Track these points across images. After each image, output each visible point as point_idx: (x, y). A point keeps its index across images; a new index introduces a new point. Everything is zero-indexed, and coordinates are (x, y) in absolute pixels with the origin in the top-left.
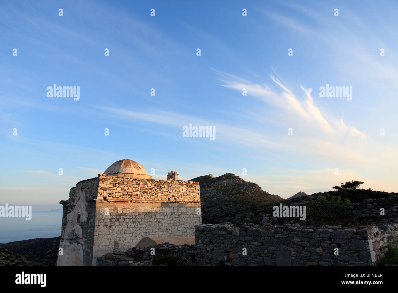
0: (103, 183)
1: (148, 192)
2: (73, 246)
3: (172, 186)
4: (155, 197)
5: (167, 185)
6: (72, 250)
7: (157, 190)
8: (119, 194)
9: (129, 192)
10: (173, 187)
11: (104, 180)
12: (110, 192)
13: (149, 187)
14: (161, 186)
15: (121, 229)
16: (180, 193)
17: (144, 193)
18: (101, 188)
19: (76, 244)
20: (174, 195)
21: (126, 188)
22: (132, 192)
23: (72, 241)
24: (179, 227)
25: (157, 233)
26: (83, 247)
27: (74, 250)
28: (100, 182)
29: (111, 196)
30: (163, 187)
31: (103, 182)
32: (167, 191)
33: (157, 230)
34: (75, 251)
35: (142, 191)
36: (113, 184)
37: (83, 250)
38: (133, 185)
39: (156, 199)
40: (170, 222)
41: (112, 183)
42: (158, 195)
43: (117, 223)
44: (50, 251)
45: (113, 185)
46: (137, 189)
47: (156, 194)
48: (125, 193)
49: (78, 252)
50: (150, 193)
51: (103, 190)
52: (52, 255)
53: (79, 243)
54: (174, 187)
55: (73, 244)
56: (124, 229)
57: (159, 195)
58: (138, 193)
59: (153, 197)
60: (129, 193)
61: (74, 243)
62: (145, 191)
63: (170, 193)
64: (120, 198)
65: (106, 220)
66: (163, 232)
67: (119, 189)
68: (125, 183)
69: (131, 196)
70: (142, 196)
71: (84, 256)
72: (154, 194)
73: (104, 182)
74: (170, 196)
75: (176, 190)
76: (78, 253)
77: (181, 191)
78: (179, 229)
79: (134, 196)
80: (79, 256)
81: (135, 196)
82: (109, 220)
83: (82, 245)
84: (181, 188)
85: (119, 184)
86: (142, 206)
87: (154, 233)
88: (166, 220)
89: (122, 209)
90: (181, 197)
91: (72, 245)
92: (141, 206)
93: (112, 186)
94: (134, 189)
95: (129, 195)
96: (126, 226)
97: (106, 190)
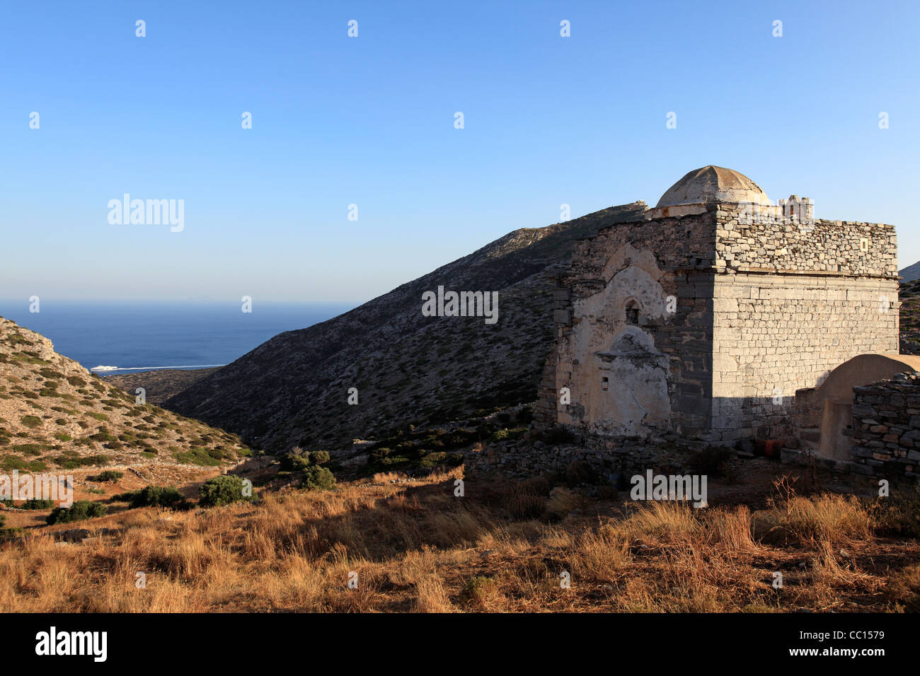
0: (723, 227)
1: (802, 251)
2: (645, 372)
3: (844, 235)
4: (814, 262)
5: (835, 233)
6: (642, 380)
7: (817, 244)
8: (752, 254)
9: (769, 250)
10: (847, 237)
11: (724, 221)
12: (736, 249)
13: (802, 238)
14: (823, 236)
15: (756, 337)
16: (860, 254)
17: (794, 253)
18: (721, 239)
19: (650, 368)
20: (849, 257)
21: (763, 239)
22: (774, 250)
23: (640, 361)
24: (857, 336)
25: (818, 349)
26: (666, 374)
27: (647, 381)
28: (719, 226)
29: (740, 258)
30: (828, 237)
31: (723, 224)
32: (835, 247)
33: (817, 343)
34: (649, 382)
35: (792, 247)
36: (741, 229)
37: (666, 381)
38: (774, 232)
39: (816, 268)
40: (840, 323)
41: (739, 227)
42: (818, 258)
43: (750, 323)
44: (208, 400)
45: (740, 233)
46: (782, 242)
47: (815, 254)
48: (762, 252)
49: (658, 384)
50: (805, 252)
51: (725, 244)
52: (215, 411)
53: (658, 365)
54: (849, 238)
55: (643, 368)
56: (762, 337)
57: (822, 256)
58: (784, 251)
59: (810, 263)
60: (769, 253)
61: (645, 365)
62: (795, 246)
63: (841, 252)
64: (753, 265)
65: (731, 314)
66: (828, 347)
67: (751, 241)
68: (761, 228)
69: (772, 259)
70: (791, 258)
71: (670, 394)
72: (812, 255)
73: (726, 225)
74: (841, 260)
75: (853, 245)
76: (658, 387)
77: (862, 249)
78: (858, 342)
79: (777, 259)
80: (658, 394)
81: (779, 259)
82: (736, 315)
83: (665, 369)
84: (863, 240)
85: (750, 229)
86: (792, 284)
87: (812, 349)
88: (833, 318)
89: (758, 289)
90: (860, 263)
91: (640, 369)
92: (790, 284)
93: (739, 236)
94: (777, 243)
95: (769, 256)
96: (764, 331)
97: (729, 245)
